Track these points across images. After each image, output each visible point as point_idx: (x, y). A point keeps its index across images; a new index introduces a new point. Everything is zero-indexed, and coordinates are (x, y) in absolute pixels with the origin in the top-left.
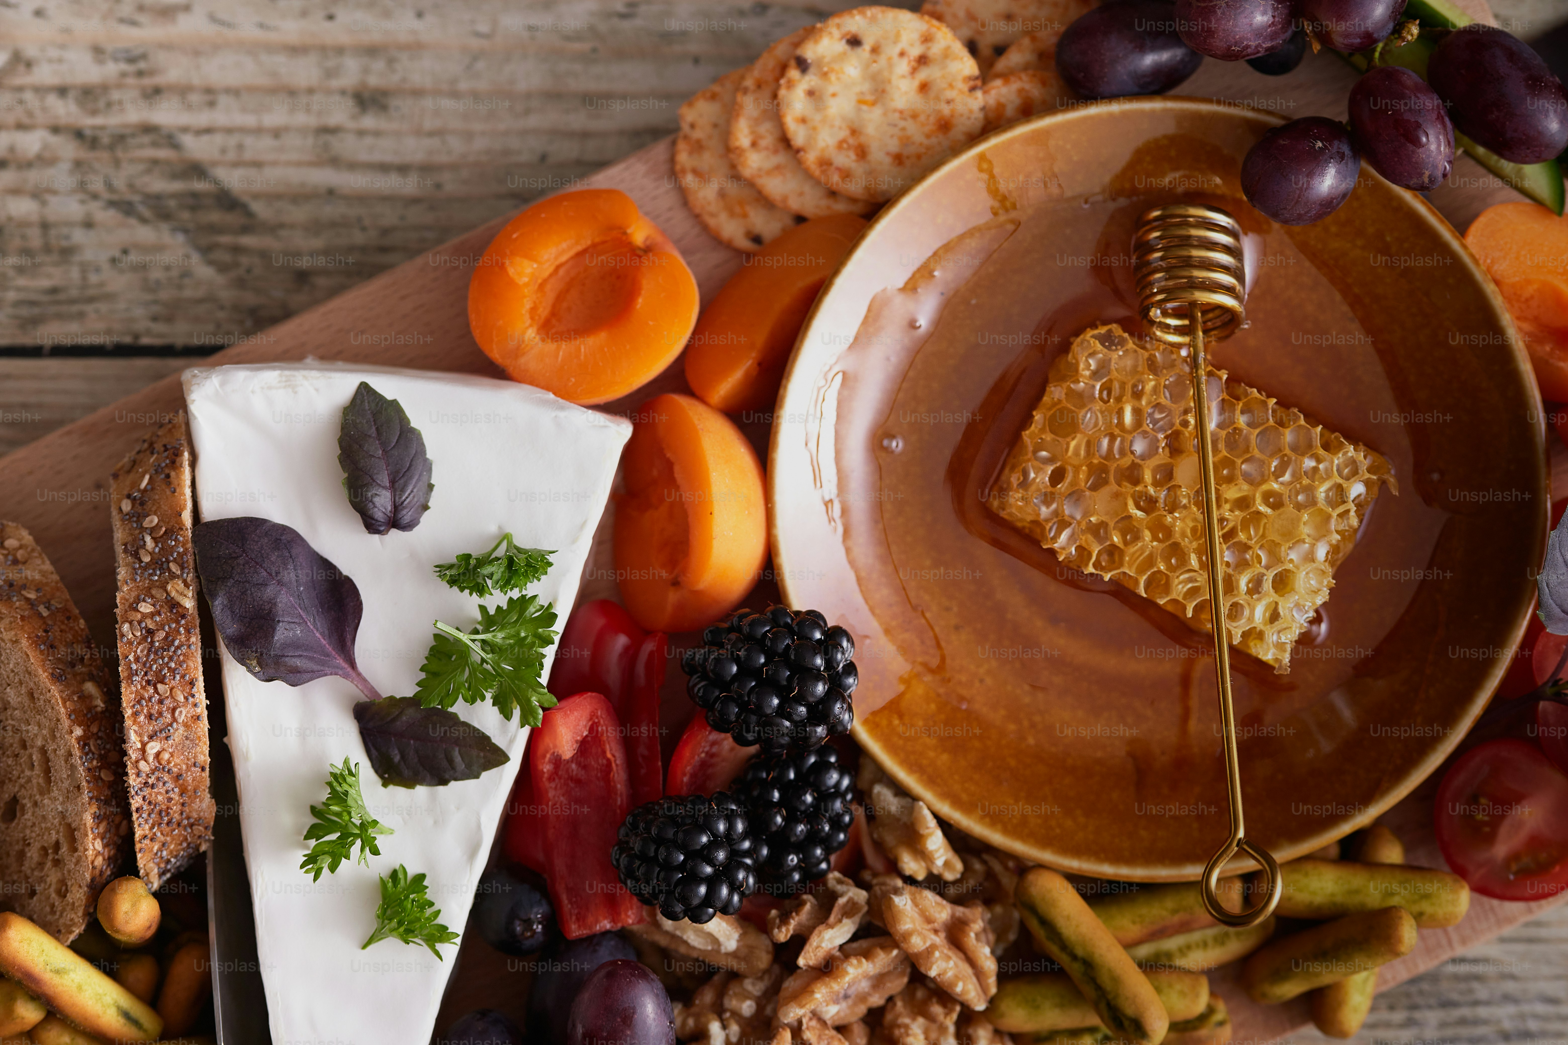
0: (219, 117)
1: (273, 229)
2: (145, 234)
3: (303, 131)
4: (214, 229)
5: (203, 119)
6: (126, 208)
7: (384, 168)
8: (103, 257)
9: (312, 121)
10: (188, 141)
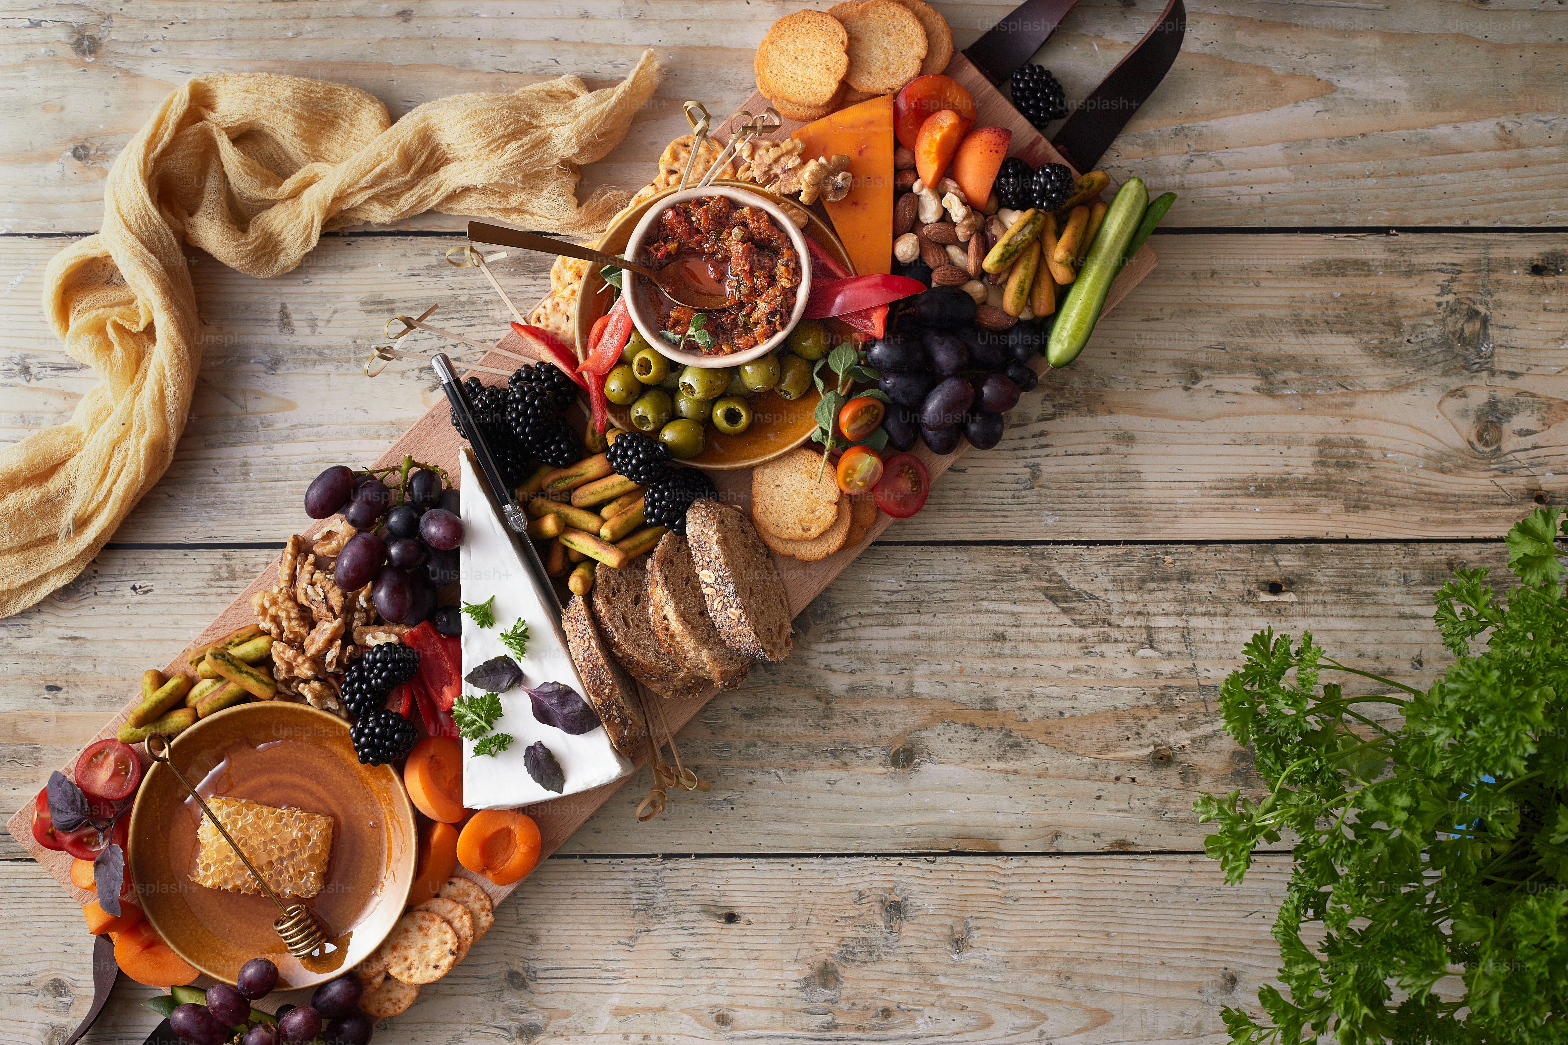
0: (1057, 631)
1: (1037, 589)
2: (1085, 587)
3: (1025, 626)
4: (1059, 589)
5: (1063, 630)
6: (1091, 597)
7: (995, 612)
8: (1100, 578)
9: (1021, 629)
10: (1069, 622)
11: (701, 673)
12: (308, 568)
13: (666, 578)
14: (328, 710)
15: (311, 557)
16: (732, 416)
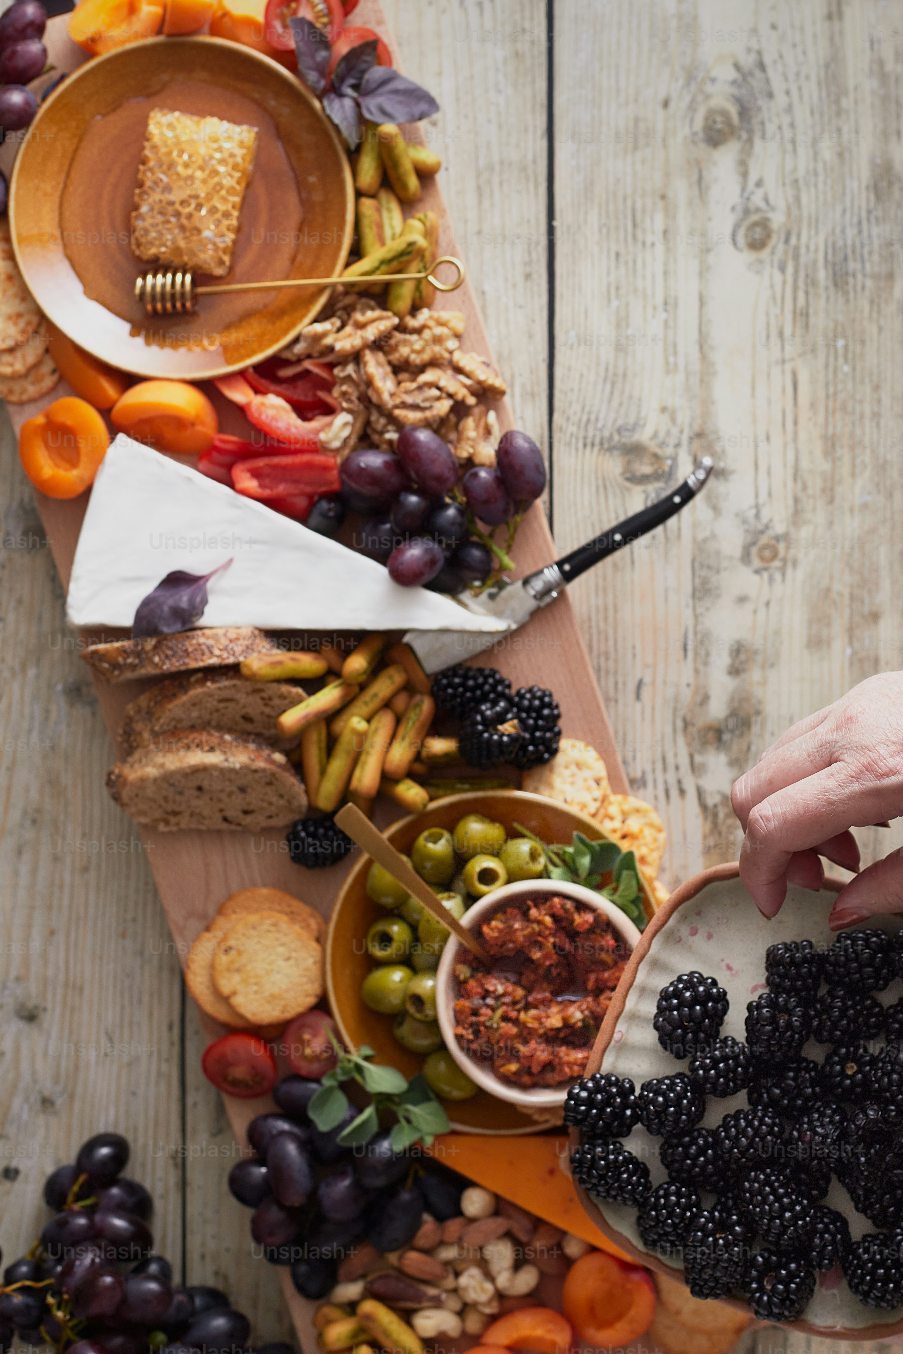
11: (137, 755)
12: (462, 393)
13: (255, 771)
14: (296, 340)
15: (471, 401)
16: (386, 939)
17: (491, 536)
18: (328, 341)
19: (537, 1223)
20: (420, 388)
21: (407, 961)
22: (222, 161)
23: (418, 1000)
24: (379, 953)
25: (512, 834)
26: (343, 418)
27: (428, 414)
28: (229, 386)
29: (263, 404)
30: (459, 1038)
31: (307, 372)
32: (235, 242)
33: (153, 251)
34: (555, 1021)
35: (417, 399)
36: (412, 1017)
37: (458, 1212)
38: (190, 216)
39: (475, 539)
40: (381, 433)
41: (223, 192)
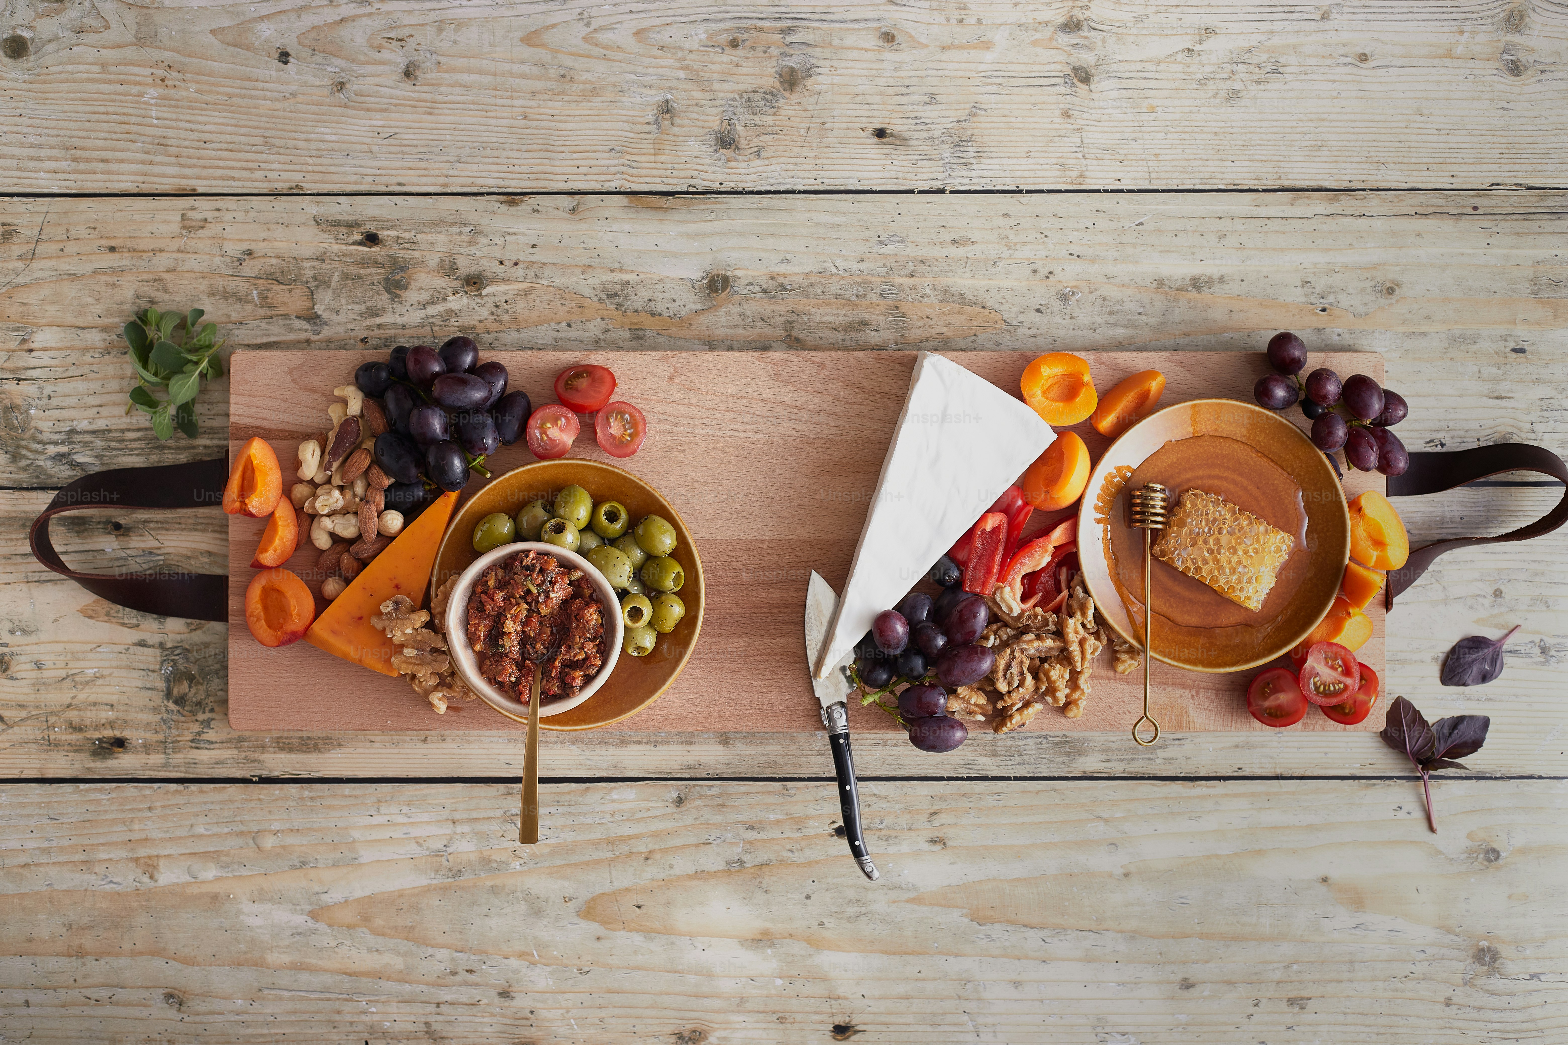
12: (1008, 702)
14: (1086, 591)
15: (999, 706)
16: (613, 517)
17: (892, 692)
18: (1078, 615)
19: (363, 564)
20: (1022, 673)
21: (590, 527)
22: (1239, 581)
23: (560, 529)
24: (604, 508)
25: (661, 637)
26: (1017, 607)
27: (1001, 674)
28: (1067, 529)
29: (1046, 551)
30: (526, 552)
31: (1060, 591)
32: (1176, 569)
33: (1188, 505)
34: (510, 626)
35: (1014, 670)
36: (548, 520)
37: (388, 507)
38: (1206, 542)
39: (894, 679)
40: (995, 633)
41: (1216, 573)
